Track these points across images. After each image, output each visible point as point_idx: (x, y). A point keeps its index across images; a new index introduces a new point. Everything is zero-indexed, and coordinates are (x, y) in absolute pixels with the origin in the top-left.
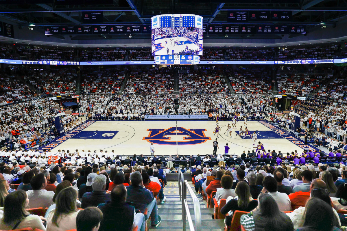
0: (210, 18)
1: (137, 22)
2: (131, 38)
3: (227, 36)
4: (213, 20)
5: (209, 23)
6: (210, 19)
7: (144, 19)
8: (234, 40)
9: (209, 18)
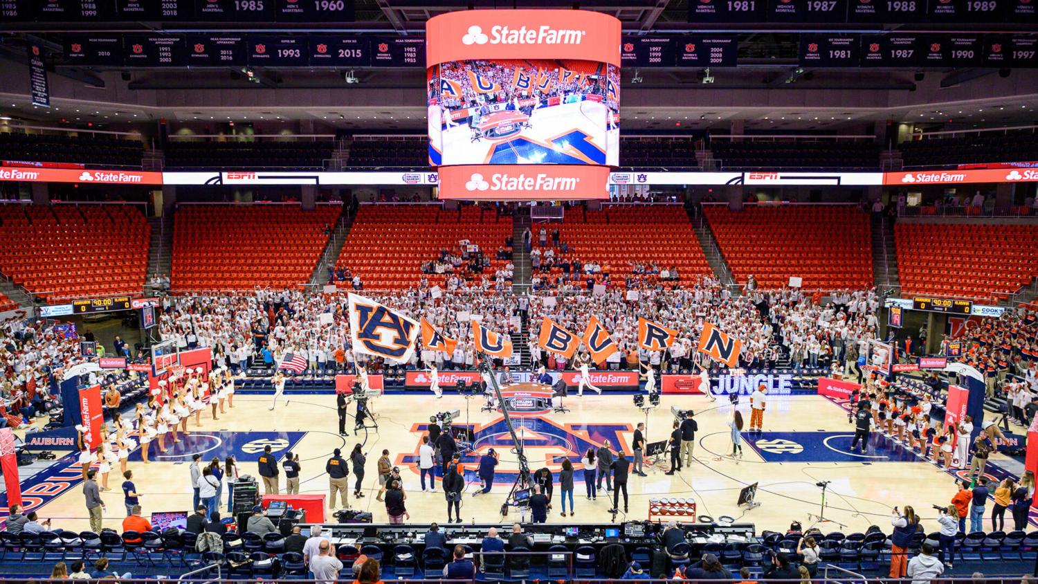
0: (650, 8)
1: (376, 22)
2: (353, 86)
3: (711, 80)
4: (660, 18)
5: (645, 29)
6: (651, 11)
7: (399, 11)
8: (737, 93)
9: (643, 9)
